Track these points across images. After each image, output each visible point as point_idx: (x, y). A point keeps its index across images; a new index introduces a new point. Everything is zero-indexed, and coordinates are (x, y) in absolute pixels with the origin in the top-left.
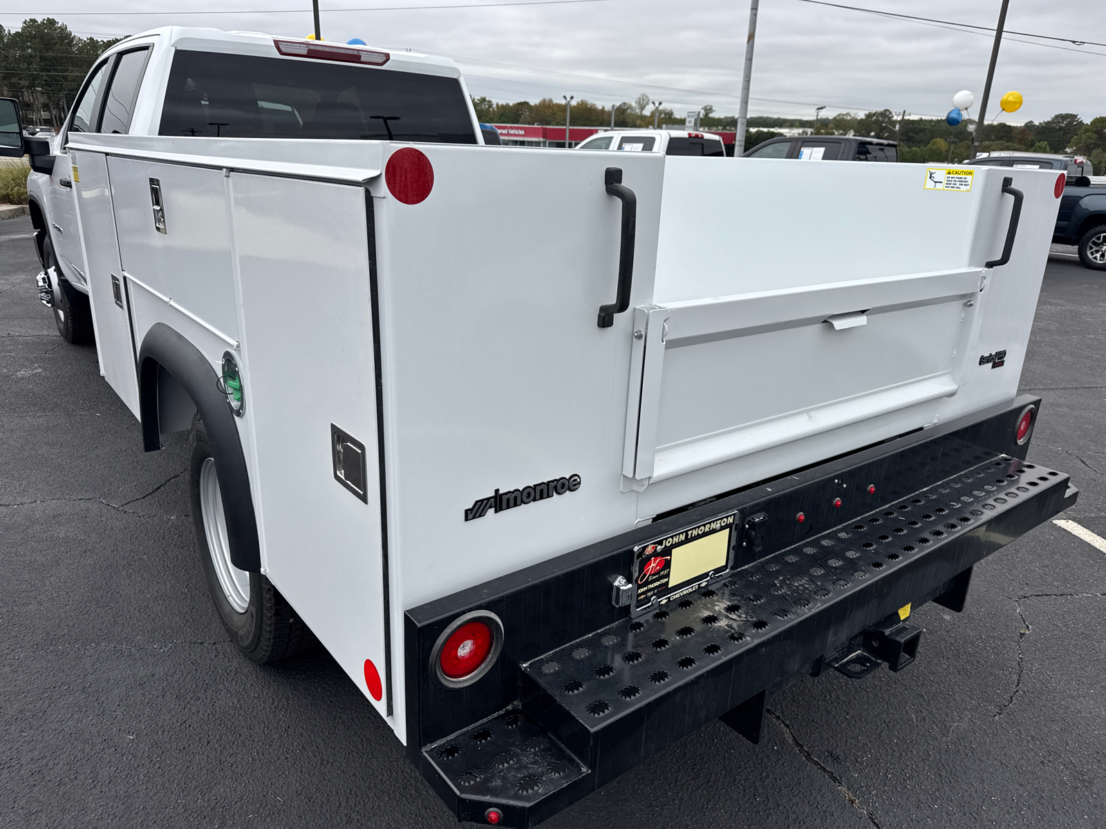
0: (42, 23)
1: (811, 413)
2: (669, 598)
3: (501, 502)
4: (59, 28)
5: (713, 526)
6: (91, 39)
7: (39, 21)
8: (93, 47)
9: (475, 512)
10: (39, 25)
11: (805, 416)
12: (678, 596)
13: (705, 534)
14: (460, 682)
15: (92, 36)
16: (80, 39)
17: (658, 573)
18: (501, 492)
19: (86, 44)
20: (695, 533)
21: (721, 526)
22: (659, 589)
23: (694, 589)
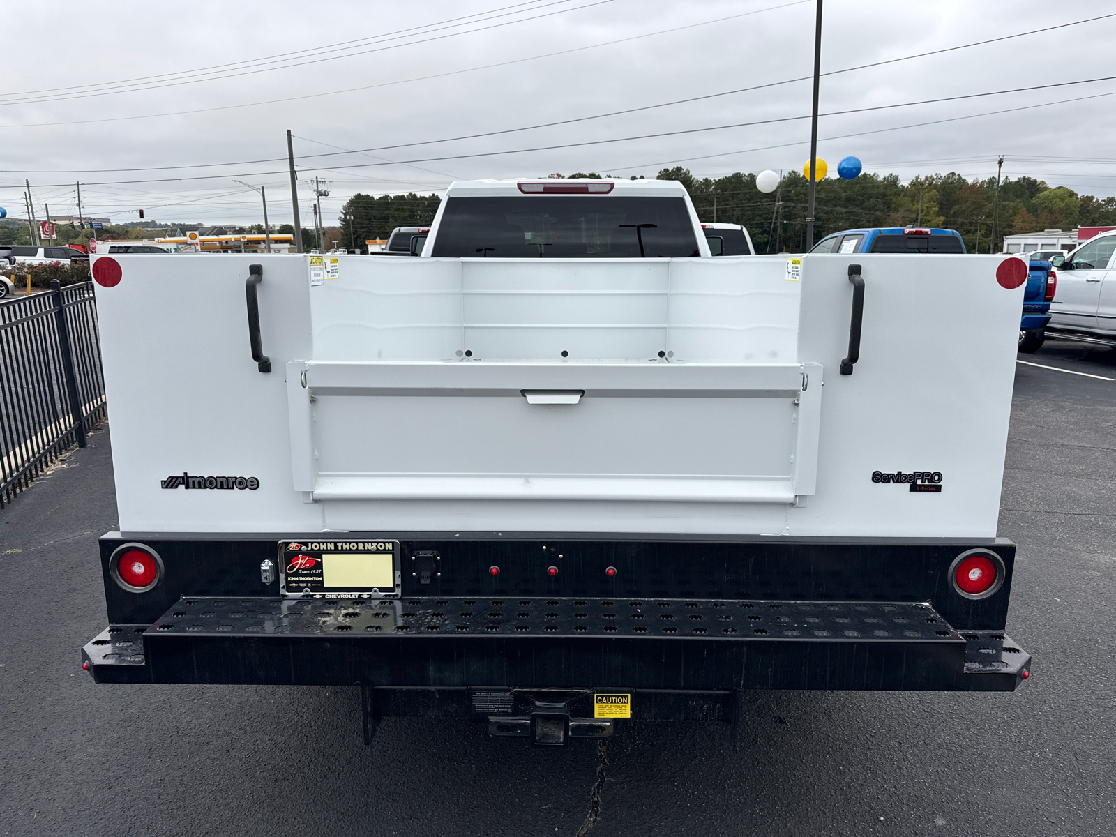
0: (673, 171)
1: (530, 480)
2: (324, 595)
3: (188, 482)
4: (684, 174)
5: (368, 546)
6: (706, 179)
7: (670, 170)
8: (707, 185)
9: (171, 483)
10: (670, 173)
11: (521, 481)
12: (335, 597)
13: (357, 552)
14: (132, 588)
15: (707, 177)
16: (698, 181)
17: (309, 569)
18: (188, 475)
19: (701, 184)
20: (346, 547)
21: (378, 549)
22: (313, 585)
23: (353, 597)
